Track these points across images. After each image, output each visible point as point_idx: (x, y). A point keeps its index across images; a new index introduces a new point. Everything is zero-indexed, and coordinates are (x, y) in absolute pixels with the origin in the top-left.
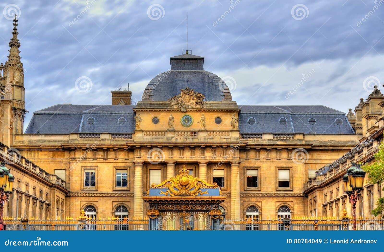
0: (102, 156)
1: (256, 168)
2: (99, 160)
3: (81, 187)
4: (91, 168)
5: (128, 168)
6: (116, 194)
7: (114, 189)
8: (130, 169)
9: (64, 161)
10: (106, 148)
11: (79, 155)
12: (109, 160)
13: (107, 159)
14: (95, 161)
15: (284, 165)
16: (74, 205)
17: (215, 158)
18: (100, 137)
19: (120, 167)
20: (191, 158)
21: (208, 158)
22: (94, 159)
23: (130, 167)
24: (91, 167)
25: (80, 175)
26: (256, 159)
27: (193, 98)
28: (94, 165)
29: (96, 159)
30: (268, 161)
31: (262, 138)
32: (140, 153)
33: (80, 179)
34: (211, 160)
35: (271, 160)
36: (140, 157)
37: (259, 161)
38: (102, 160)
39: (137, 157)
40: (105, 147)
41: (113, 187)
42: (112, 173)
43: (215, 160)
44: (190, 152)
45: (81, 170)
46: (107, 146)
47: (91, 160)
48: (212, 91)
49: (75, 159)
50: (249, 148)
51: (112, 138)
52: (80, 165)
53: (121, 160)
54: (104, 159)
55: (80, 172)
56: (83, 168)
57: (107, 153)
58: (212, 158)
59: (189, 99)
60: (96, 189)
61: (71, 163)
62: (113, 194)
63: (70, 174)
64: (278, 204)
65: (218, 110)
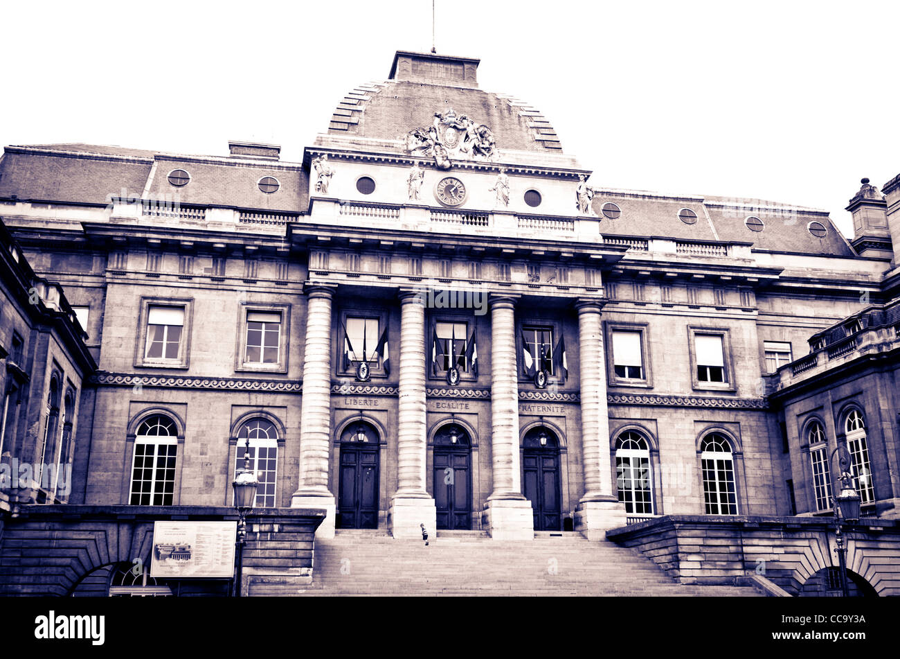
0: (206, 270)
1: (636, 328)
2: (197, 280)
3: (135, 357)
4: (173, 303)
5: (285, 309)
6: (244, 381)
7: (240, 368)
8: (289, 312)
9: (88, 281)
10: (222, 246)
11: (136, 264)
12: (227, 282)
13: (222, 280)
14: (186, 283)
15: (707, 322)
16: (108, 413)
17: (539, 286)
18: (203, 218)
19: (262, 304)
20: (471, 282)
21: (518, 287)
22: (181, 277)
23: (290, 306)
24: (170, 299)
25: (134, 323)
26: (637, 304)
27: (467, 136)
28: (182, 293)
29: (190, 278)
30: (668, 311)
31: (646, 249)
32: (326, 261)
33: (134, 335)
34: (526, 293)
35: (675, 308)
36: (326, 274)
37: (642, 309)
38: (208, 281)
39: (318, 273)
40: (219, 243)
41: (237, 363)
42: (234, 319)
43: (536, 294)
44: (470, 267)
45: (141, 309)
46: (226, 241)
47: (174, 278)
48: (511, 129)
49: (124, 273)
50: (621, 269)
51: (241, 220)
52: (139, 291)
53: (265, 284)
54: (213, 279)
55: (135, 313)
56: (145, 303)
57: (224, 262)
58: (531, 286)
59: (454, 138)
60: (184, 366)
61: (109, 287)
62: (235, 381)
63: (102, 320)
64: (701, 427)
65: (533, 171)
